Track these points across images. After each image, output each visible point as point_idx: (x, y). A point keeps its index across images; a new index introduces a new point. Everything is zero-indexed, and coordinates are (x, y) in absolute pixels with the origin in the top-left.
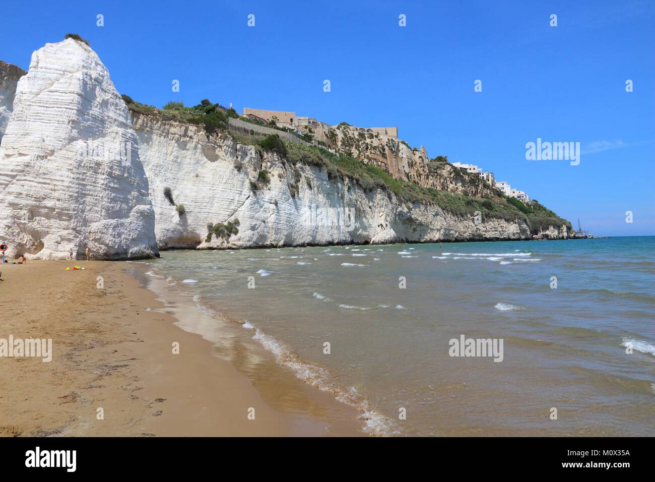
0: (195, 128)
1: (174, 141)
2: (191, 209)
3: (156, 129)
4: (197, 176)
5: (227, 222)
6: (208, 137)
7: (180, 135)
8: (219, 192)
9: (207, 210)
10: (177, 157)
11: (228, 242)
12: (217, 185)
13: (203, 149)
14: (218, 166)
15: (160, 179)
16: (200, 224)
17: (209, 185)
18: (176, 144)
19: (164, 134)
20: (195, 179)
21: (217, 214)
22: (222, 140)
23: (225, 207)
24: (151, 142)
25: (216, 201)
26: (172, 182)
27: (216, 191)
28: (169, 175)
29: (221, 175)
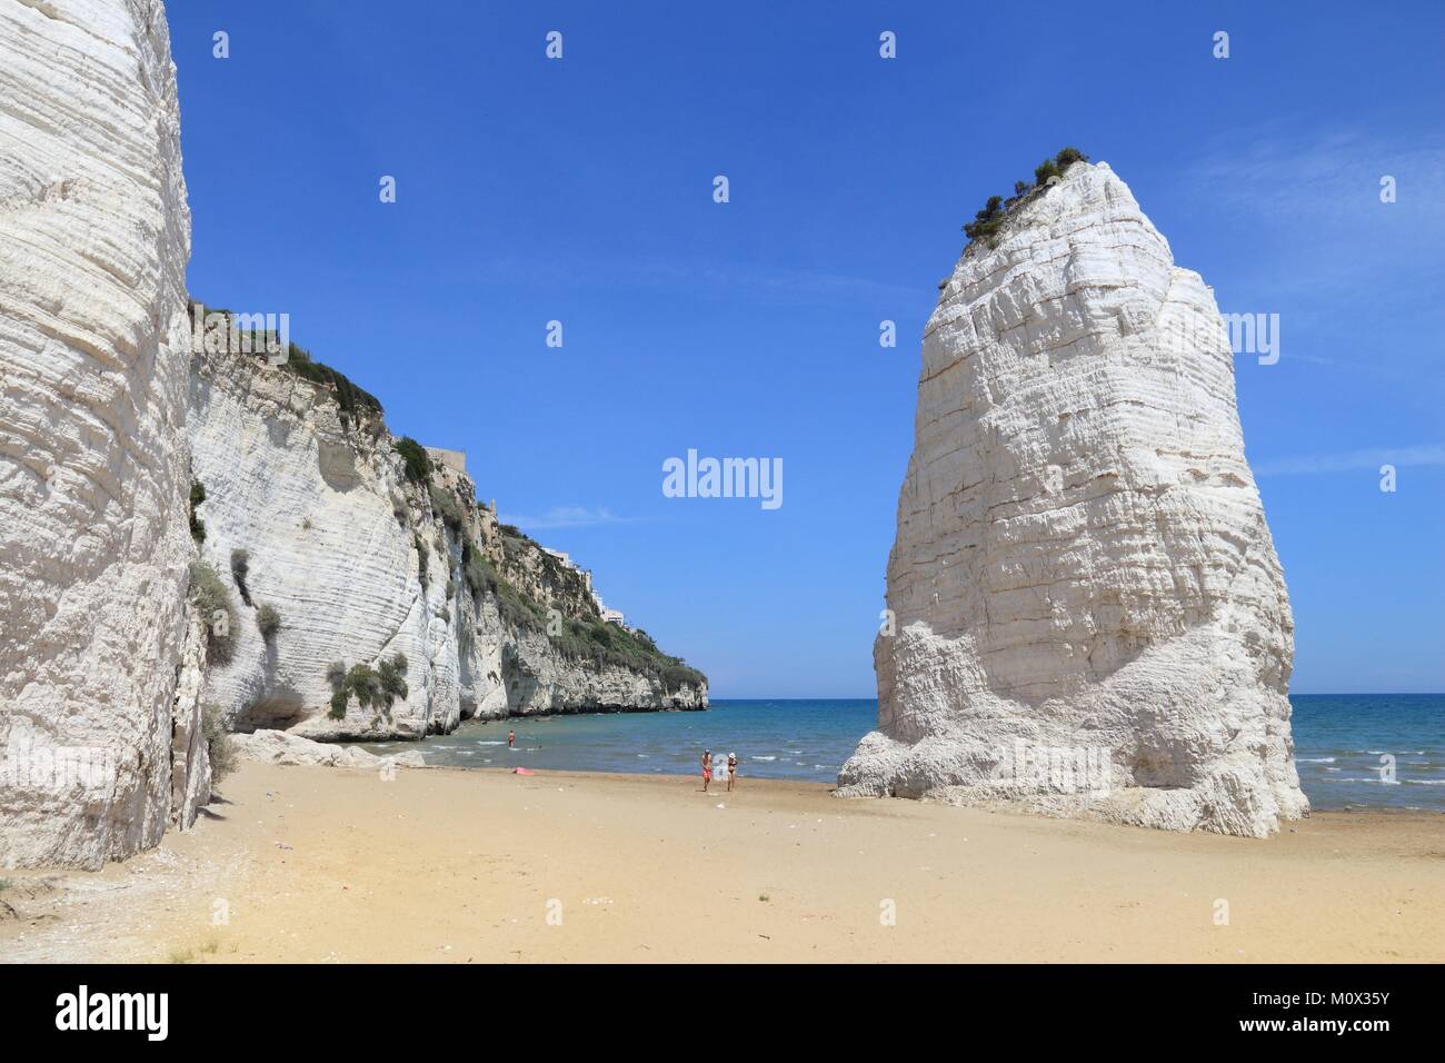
0: (311, 390)
1: (259, 417)
2: (291, 619)
3: (223, 374)
4: (307, 526)
5: (377, 662)
6: (344, 422)
7: (279, 404)
8: (358, 575)
9: (327, 626)
10: (264, 464)
11: (390, 720)
12: (356, 557)
13: (321, 453)
14: (357, 506)
15: (220, 522)
16: (307, 663)
17: (337, 555)
18: (265, 428)
19: (239, 391)
20: (301, 533)
21: (354, 637)
22: (371, 436)
23: (374, 619)
24: (205, 408)
25: (351, 601)
26: (247, 534)
27: (353, 573)
28: (241, 513)
29: (365, 532)
